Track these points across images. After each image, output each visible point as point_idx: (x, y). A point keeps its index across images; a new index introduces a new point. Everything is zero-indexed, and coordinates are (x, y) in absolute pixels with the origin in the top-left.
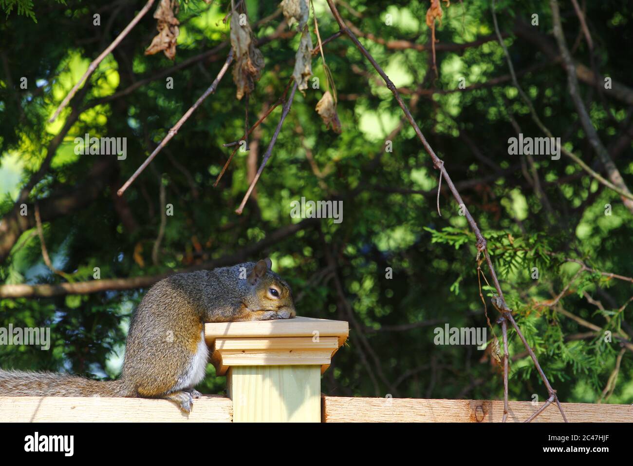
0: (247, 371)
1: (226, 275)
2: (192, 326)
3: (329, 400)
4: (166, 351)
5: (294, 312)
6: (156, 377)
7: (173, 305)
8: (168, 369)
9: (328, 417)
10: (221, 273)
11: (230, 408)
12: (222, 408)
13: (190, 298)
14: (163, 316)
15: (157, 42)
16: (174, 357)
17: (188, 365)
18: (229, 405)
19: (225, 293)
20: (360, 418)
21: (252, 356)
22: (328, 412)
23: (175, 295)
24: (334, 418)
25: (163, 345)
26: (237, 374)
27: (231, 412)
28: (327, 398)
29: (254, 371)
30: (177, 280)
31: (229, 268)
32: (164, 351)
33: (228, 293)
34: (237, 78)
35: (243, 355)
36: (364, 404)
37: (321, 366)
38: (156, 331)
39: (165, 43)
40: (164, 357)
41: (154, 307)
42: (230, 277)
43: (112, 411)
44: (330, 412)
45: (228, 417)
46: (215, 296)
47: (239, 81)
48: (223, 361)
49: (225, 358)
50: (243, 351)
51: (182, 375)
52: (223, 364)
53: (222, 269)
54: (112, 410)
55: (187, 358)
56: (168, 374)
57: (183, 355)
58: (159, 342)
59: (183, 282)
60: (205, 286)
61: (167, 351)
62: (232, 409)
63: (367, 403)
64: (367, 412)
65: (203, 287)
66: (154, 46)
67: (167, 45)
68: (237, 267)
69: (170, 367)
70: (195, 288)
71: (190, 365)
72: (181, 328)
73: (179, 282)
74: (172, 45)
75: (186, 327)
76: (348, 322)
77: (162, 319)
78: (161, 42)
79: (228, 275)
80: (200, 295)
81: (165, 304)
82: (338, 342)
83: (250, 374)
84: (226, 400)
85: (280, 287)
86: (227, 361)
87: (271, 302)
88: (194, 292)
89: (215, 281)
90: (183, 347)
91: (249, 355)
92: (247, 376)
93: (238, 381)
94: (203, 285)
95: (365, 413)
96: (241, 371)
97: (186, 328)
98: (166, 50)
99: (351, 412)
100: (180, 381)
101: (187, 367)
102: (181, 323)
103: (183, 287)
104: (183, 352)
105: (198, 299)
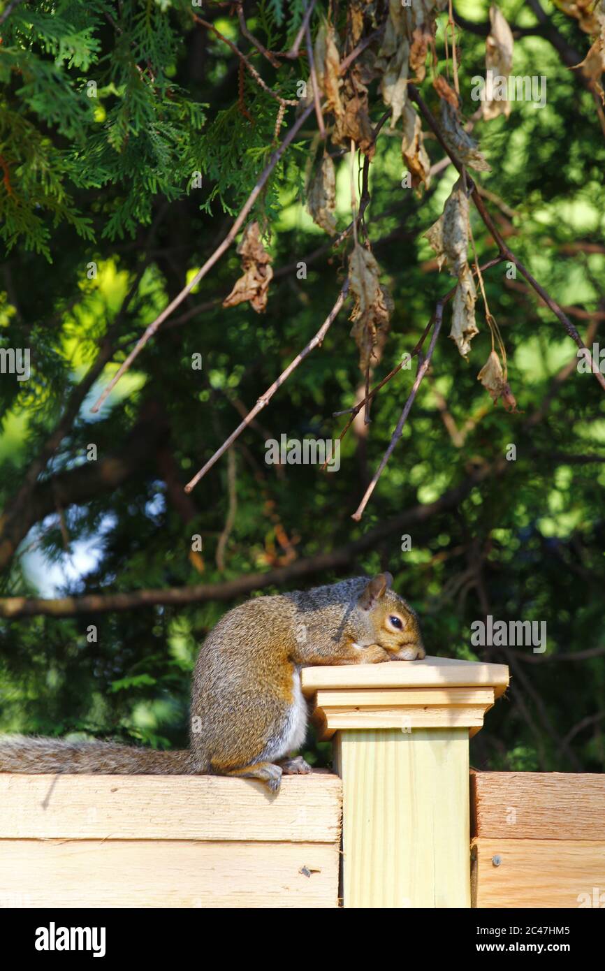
0: (363, 736)
1: (326, 596)
2: (279, 665)
3: (482, 777)
4: (249, 704)
5: (422, 652)
6: (236, 738)
7: (251, 638)
8: (253, 726)
9: (480, 803)
10: (318, 594)
11: (339, 790)
12: (328, 790)
13: (273, 628)
14: (237, 654)
15: (241, 288)
16: (262, 709)
17: (284, 721)
18: (338, 786)
19: (323, 621)
20: (527, 804)
21: (370, 714)
22: (481, 795)
23: (253, 624)
24: (489, 804)
25: (244, 696)
26: (349, 741)
27: (341, 795)
28: (478, 774)
29: (372, 736)
30: (256, 605)
31: (330, 586)
32: (247, 704)
33: (328, 621)
34: (362, 340)
35: (357, 714)
36: (532, 784)
37: (469, 728)
38: (231, 677)
39: (252, 289)
40: (247, 711)
41: (225, 642)
42: (331, 599)
43: (169, 795)
44: (482, 795)
45: (335, 803)
46: (308, 625)
47: (363, 344)
48: (328, 722)
49: (331, 717)
50: (357, 708)
51: (274, 736)
52: (329, 727)
53: (319, 588)
54: (169, 793)
55: (282, 711)
56: (253, 734)
57: (275, 706)
58: (238, 693)
59: (265, 608)
60: (294, 612)
61: (251, 703)
62: (342, 792)
63: (536, 781)
64: (536, 796)
65: (293, 613)
66: (236, 293)
67: (254, 292)
68: (342, 584)
69: (256, 724)
70: (280, 615)
71: (286, 720)
72: (264, 671)
73: (259, 607)
74: (261, 292)
75: (270, 667)
76: (507, 666)
77: (237, 658)
78: (246, 287)
79: (328, 595)
80: (287, 623)
81: (240, 638)
82: (493, 695)
83: (367, 740)
84: (333, 778)
85: (404, 615)
86: (334, 723)
87: (391, 636)
88: (279, 620)
89: (310, 606)
90: (274, 696)
91: (365, 714)
92: (363, 744)
93: (349, 750)
94: (293, 611)
95: (533, 796)
96: (354, 736)
97: (270, 670)
98: (253, 299)
99: (512, 795)
100: (271, 744)
101: (282, 723)
102: (263, 662)
103: (264, 613)
104: (274, 703)
105: (285, 630)
